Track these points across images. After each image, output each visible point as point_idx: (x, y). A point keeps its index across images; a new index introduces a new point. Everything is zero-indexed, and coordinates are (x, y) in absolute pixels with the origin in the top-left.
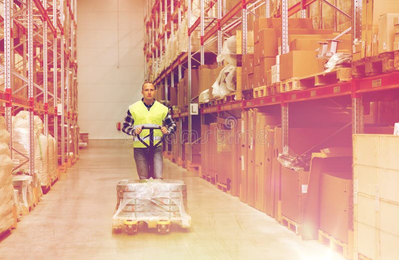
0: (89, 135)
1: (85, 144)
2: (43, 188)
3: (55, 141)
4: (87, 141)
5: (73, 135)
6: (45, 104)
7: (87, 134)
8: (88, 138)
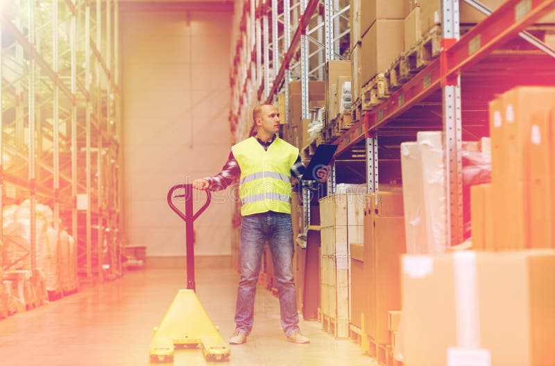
0: (147, 251)
1: (140, 262)
2: (50, 293)
3: (72, 240)
4: (144, 259)
5: (110, 241)
6: (56, 189)
7: (144, 248)
8: (145, 253)
